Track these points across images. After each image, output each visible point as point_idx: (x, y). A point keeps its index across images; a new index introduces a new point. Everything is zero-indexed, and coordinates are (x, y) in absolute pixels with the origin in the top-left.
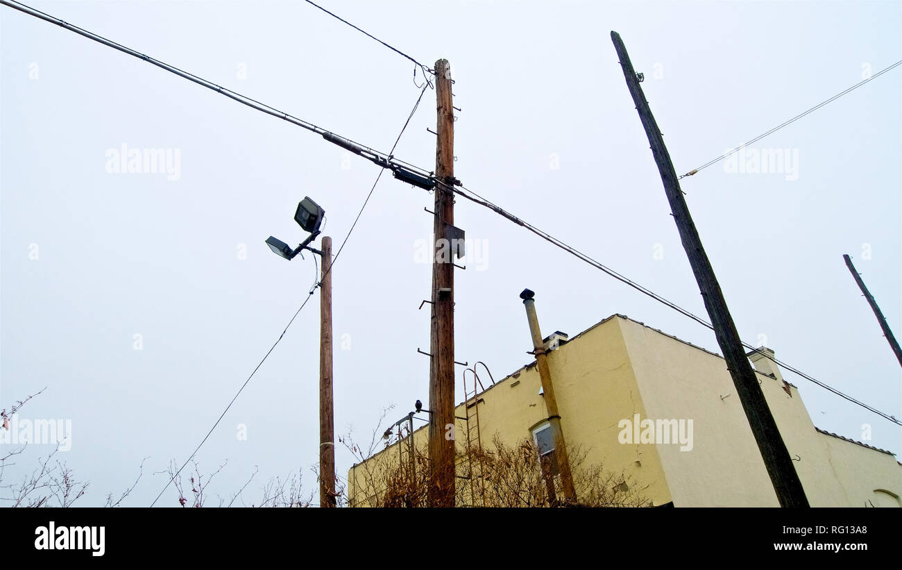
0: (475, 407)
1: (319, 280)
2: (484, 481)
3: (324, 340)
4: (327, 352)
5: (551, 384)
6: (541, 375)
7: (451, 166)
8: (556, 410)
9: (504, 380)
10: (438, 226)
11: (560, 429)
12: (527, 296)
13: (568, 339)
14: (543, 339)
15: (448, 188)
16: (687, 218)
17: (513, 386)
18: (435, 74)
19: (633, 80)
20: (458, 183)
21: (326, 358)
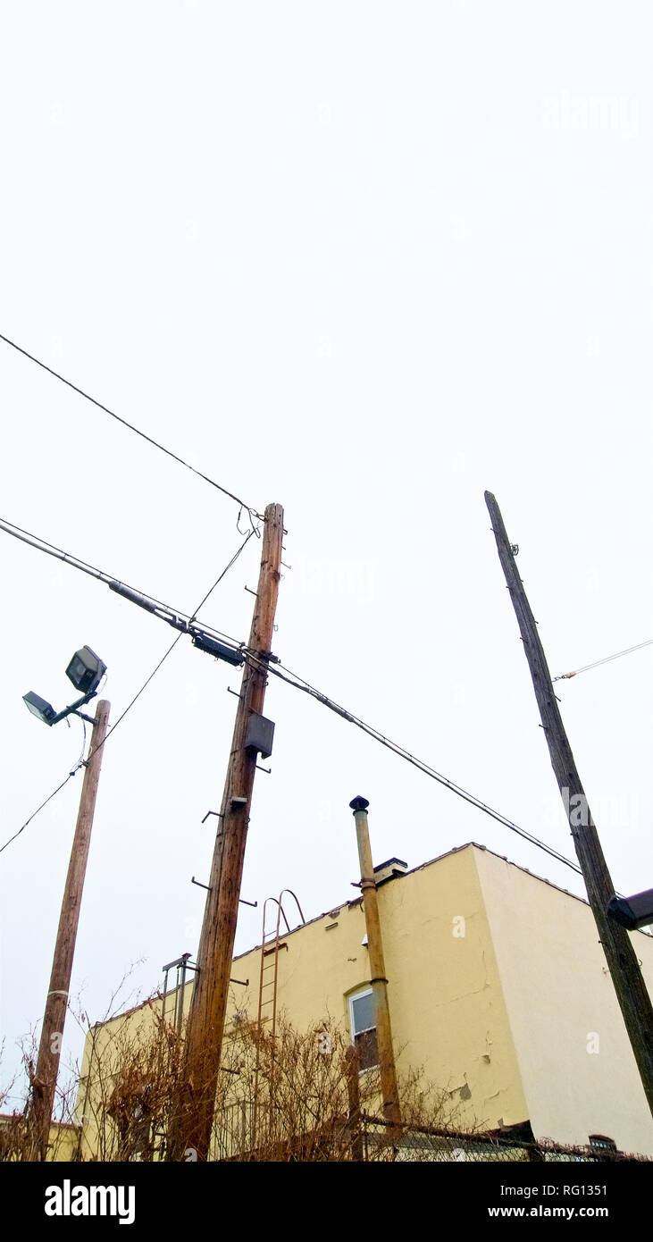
0: (274, 954)
1: (86, 758)
2: (259, 1077)
3: (79, 841)
4: (80, 859)
5: (379, 931)
6: (367, 917)
7: (269, 638)
8: (382, 970)
9: (317, 919)
10: (242, 713)
11: (386, 998)
12: (359, 805)
13: (407, 870)
14: (374, 867)
15: (261, 664)
16: (559, 732)
17: (329, 928)
18: (265, 520)
19: (507, 552)
20: (275, 660)
21: (77, 867)
